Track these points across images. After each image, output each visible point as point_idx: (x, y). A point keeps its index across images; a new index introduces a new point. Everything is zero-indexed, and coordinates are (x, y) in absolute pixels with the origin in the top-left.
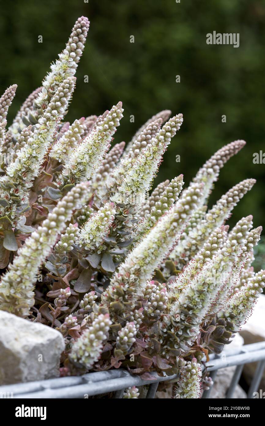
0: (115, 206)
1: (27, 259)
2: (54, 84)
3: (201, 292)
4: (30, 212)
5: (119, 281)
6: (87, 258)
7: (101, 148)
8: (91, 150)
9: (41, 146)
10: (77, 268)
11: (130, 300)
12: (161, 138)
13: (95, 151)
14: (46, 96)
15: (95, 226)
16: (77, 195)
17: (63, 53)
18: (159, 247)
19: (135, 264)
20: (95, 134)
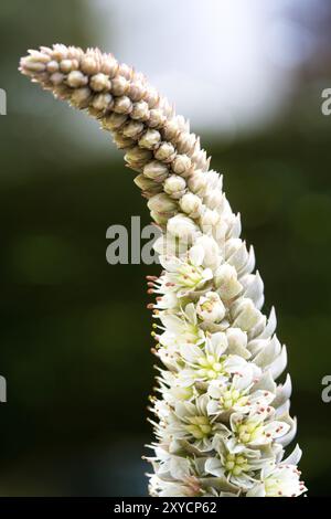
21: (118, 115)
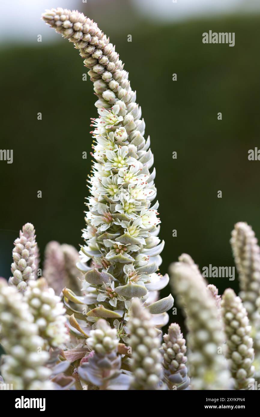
21: (84, 42)
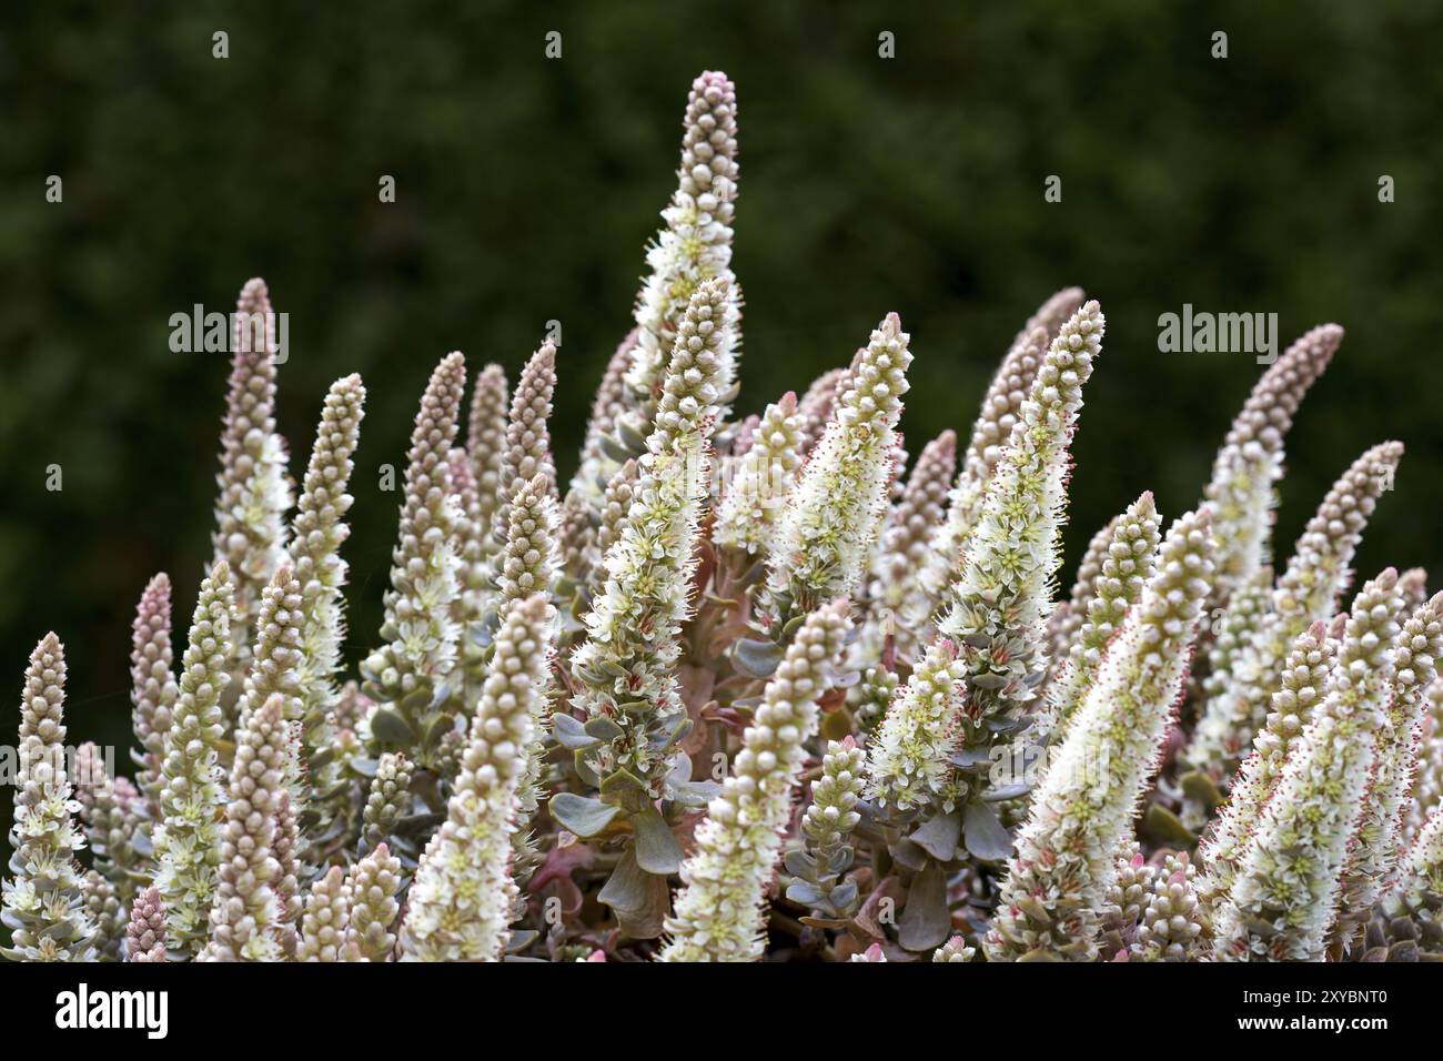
0: (961, 648)
1: (715, 888)
2: (671, 311)
3: (1293, 853)
4: (701, 735)
5: (1026, 884)
6: (916, 837)
7: (869, 475)
8: (841, 491)
9: (674, 520)
10: (896, 874)
11: (1076, 935)
12: (1049, 396)
13: (852, 491)
14: (655, 353)
15: (910, 728)
16: (817, 649)
17: (674, 204)
18: (1121, 743)
19: (1062, 817)
20: (837, 437)
